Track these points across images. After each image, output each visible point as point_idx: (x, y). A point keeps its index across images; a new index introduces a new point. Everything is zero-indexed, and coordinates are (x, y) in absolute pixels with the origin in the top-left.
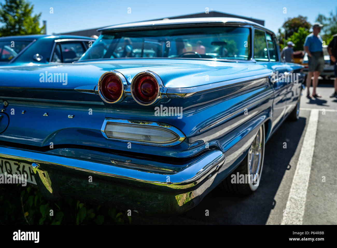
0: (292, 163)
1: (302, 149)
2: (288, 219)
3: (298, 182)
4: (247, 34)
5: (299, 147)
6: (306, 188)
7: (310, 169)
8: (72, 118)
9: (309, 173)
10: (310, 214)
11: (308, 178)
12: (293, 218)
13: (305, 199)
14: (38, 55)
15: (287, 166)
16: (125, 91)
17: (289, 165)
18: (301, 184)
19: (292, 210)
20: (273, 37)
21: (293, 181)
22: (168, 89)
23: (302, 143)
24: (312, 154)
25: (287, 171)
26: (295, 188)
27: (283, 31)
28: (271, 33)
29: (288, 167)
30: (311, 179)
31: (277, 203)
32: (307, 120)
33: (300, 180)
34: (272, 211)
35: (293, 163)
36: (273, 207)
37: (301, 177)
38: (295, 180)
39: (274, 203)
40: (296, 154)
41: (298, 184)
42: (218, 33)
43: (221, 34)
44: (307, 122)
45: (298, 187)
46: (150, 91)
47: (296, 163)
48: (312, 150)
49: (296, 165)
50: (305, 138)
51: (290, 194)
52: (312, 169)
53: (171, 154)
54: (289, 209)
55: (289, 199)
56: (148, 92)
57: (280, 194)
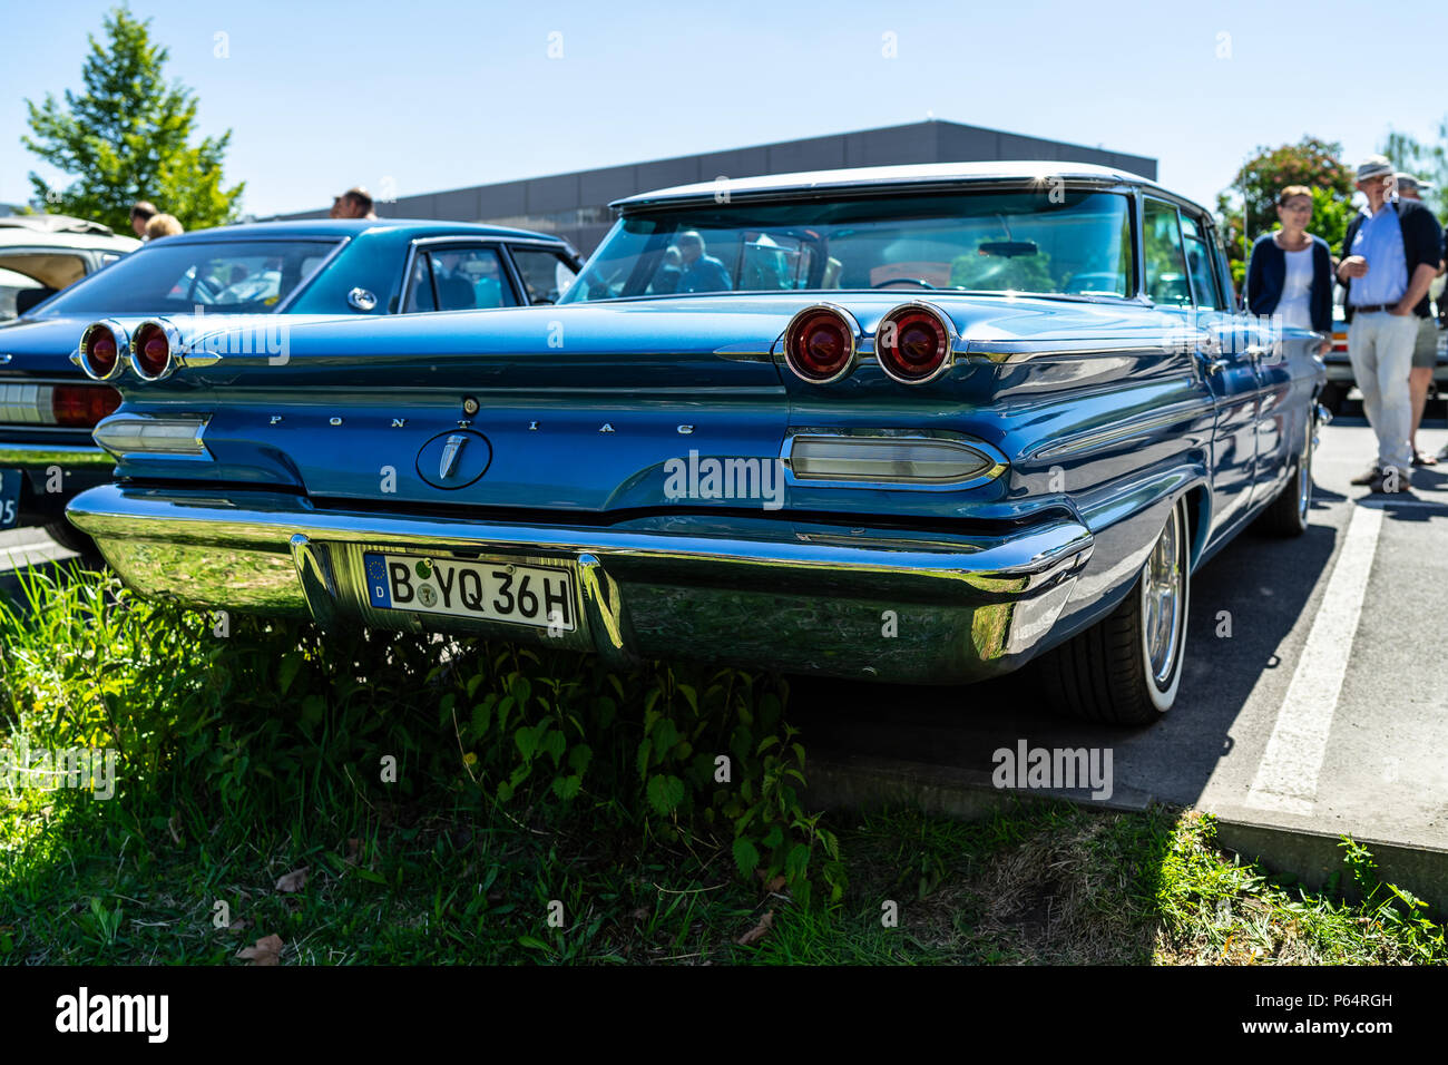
0: (1284, 649)
1: (1320, 615)
2: (1272, 775)
3: (1303, 697)
4: (1119, 217)
5: (1307, 610)
6: (1332, 710)
7: (1345, 665)
8: (690, 432)
9: (1342, 675)
10: (1341, 766)
11: (1337, 688)
12: (1287, 773)
13: (1326, 735)
14: (357, 291)
15: (1268, 659)
16: (858, 352)
17: (1273, 656)
18: (1312, 701)
19: (1283, 758)
20: (1205, 224)
21: (1288, 694)
22: (970, 344)
23: (1320, 600)
24: (1354, 629)
25: (1267, 671)
26: (1293, 709)
27: (1237, 202)
28: (1200, 212)
29: (1272, 661)
30: (1346, 690)
31: (1237, 743)
32: (1338, 535)
33: (1310, 691)
34: (1223, 760)
35: (1288, 651)
36: (1226, 752)
37: (1312, 686)
38: (1295, 692)
39: (1227, 744)
40: (1297, 627)
41: (1303, 701)
42: (1005, 214)
43: (1011, 218)
44: (1338, 541)
45: (1301, 708)
46: (922, 349)
47: (1297, 654)
48: (1353, 619)
49: (1298, 656)
50: (1330, 587)
51: (1278, 723)
52: (1352, 666)
53: (963, 510)
54: (1277, 755)
55: (1274, 733)
56: (919, 352)
57: (1247, 724)
